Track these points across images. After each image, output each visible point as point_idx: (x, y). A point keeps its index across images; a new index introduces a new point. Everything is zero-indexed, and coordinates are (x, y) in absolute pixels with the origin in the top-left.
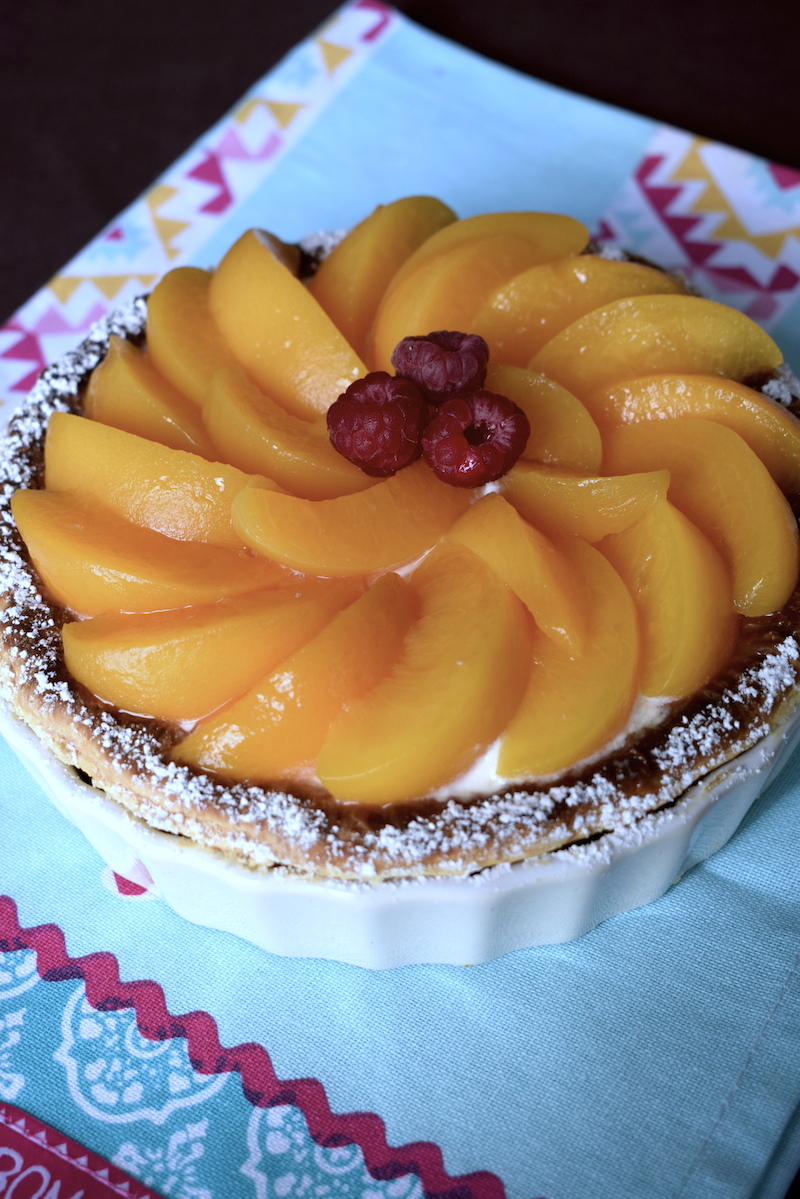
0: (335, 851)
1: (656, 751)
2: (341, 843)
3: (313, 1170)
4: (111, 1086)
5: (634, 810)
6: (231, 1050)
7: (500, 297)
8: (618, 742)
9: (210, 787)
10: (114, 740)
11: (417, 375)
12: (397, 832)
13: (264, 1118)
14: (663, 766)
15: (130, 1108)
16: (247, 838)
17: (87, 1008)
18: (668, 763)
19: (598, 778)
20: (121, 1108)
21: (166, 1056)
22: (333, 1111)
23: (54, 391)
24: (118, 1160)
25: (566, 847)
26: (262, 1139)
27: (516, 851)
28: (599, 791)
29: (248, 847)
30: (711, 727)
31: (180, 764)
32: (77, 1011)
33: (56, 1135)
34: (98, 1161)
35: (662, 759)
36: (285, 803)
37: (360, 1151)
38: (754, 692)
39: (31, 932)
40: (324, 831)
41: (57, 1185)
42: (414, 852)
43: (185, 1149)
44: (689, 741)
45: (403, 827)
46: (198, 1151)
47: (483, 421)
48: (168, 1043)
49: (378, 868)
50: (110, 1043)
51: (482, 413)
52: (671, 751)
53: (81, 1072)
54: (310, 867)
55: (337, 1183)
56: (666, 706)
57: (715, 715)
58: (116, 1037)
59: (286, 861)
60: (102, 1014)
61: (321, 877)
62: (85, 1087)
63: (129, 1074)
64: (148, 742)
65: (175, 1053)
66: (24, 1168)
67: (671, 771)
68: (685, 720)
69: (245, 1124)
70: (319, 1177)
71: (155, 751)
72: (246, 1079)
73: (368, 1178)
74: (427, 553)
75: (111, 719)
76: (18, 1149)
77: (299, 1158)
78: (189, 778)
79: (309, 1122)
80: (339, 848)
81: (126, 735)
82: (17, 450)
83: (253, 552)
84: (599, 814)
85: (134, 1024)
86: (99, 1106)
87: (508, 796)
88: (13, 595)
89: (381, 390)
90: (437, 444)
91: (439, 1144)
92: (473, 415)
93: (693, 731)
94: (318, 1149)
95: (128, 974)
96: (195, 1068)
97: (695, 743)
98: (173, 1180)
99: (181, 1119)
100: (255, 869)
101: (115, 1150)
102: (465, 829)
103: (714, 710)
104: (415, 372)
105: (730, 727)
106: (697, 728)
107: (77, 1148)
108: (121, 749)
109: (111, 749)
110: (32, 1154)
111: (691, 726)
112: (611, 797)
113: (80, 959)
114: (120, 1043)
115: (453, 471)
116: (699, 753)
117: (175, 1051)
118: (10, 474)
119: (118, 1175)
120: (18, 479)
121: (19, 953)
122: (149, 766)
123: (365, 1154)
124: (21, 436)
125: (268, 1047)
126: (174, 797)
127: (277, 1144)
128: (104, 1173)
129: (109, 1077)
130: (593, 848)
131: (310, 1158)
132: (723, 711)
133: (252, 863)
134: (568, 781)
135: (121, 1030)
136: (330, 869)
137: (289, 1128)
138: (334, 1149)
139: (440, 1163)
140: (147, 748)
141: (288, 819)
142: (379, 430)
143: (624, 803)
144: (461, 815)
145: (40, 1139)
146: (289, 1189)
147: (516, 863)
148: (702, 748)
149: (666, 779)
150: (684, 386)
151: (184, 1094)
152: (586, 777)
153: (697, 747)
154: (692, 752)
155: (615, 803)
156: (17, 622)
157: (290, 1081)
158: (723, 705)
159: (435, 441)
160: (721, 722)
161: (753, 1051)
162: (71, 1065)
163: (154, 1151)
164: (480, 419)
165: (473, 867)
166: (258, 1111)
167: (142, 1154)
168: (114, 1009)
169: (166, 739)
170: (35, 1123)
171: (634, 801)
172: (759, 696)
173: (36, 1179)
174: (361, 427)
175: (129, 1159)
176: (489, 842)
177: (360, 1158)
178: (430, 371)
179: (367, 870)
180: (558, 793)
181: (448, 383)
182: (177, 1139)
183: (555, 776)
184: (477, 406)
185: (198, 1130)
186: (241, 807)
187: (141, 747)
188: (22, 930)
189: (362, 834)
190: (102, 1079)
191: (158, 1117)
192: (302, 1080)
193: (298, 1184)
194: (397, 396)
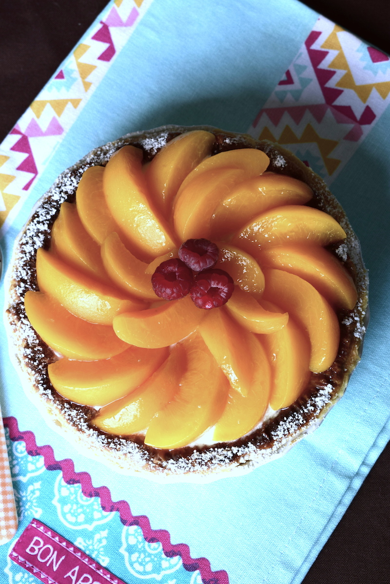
0: (152, 467)
1: (272, 433)
2: (154, 465)
3: (145, 551)
4: (73, 515)
6: (116, 503)
8: (259, 425)
9: (106, 440)
10: (70, 415)
12: (175, 462)
13: (127, 530)
14: (275, 438)
15: (80, 524)
17: (64, 483)
18: (277, 437)
19: (250, 444)
20: (76, 524)
21: (92, 504)
22: (152, 528)
23: (38, 229)
24: (76, 544)
26: (127, 539)
28: (250, 449)
30: (295, 423)
31: (94, 429)
32: (60, 484)
33: (55, 533)
34: (70, 544)
35: (275, 436)
36: (134, 447)
37: (161, 545)
38: (313, 408)
39: (41, 448)
40: (148, 460)
41: (56, 553)
43: (100, 541)
44: (286, 428)
45: (177, 460)
46: (104, 542)
48: (93, 498)
50: (72, 498)
52: (278, 433)
53: (62, 508)
54: (143, 471)
55: (153, 557)
57: (297, 418)
58: (74, 496)
60: (69, 486)
62: (64, 515)
63: (80, 510)
64: (82, 416)
65: (96, 503)
66: (44, 546)
67: (278, 440)
68: (285, 419)
69: (120, 533)
70: (147, 554)
71: (85, 421)
72: (121, 515)
73: (164, 556)
74: (191, 333)
75: (68, 406)
76: (41, 538)
77: (140, 547)
79: (144, 532)
80: (153, 466)
81: (74, 413)
82: (24, 261)
84: (249, 456)
85: (81, 490)
86: (69, 522)
87: (216, 449)
88: (27, 340)
91: (189, 545)
93: (287, 424)
94: (147, 543)
95: (78, 469)
96: (103, 509)
97: (288, 429)
98: (96, 553)
99: (98, 529)
101: (75, 540)
102: (199, 463)
103: (297, 415)
105: (302, 423)
106: (289, 422)
107: (62, 538)
108: (72, 419)
110: (47, 541)
111: (287, 422)
112: (254, 451)
113: (60, 461)
114: (76, 498)
116: (289, 433)
117: (96, 501)
118: (23, 275)
119: (77, 550)
120: (26, 278)
121: (37, 456)
122: (83, 428)
123: (163, 546)
124: (26, 254)
125: (129, 502)
127: (132, 541)
128: (72, 549)
129: (72, 511)
130: (246, 466)
131: (144, 547)
132: (300, 416)
134: (238, 444)
135: (76, 493)
136: (150, 473)
137: (136, 534)
138: (152, 544)
139: (189, 553)
140: (82, 420)
141: (135, 454)
143: (259, 452)
144: (198, 457)
145: (49, 534)
146: (136, 559)
148: (290, 431)
149: (275, 443)
151: (99, 519)
152: (245, 444)
153: (288, 431)
154: (286, 433)
155: (256, 452)
156: (30, 357)
157: (137, 517)
158: (300, 414)
160: (299, 420)
161: (303, 518)
162: (58, 506)
163: (89, 541)
166: (125, 527)
167: (85, 541)
168: (73, 484)
169: (89, 414)
170: (47, 528)
171: (263, 451)
172: (314, 409)
173: (48, 550)
175: (80, 543)
177: (161, 547)
179: (163, 476)
180: (235, 450)
182: (97, 537)
183: (234, 442)
184: (212, 283)
185: (105, 533)
186: (117, 448)
187: (80, 419)
188: (38, 447)
189: (162, 461)
190: (70, 512)
191: (90, 528)
192: (141, 516)
193: (139, 557)
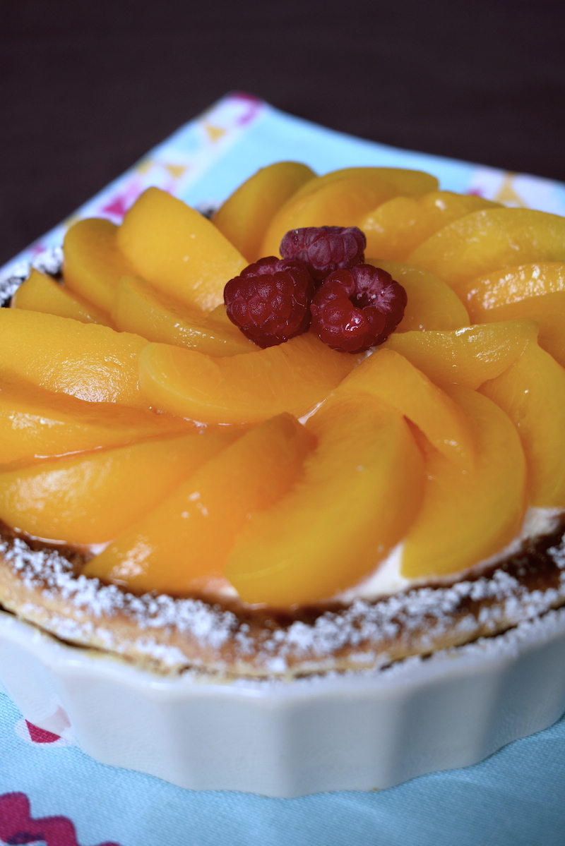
1: (552, 551)
2: (251, 641)
5: (536, 605)
7: (370, 221)
8: (514, 547)
9: (120, 596)
10: (27, 562)
11: (303, 256)
12: (306, 628)
14: (560, 564)
16: (158, 642)
19: (500, 575)
25: (473, 640)
27: (425, 643)
28: (501, 585)
29: (158, 651)
31: (90, 577)
35: (558, 557)
36: (194, 608)
40: (234, 630)
42: (325, 646)
45: (312, 623)
47: (365, 289)
49: (290, 662)
51: (363, 281)
54: (221, 666)
56: (555, 518)
59: (197, 662)
61: (232, 676)
64: (58, 563)
71: (65, 570)
74: (319, 405)
75: (24, 545)
78: (99, 588)
80: (249, 646)
81: (37, 559)
83: (159, 411)
84: (503, 608)
87: (413, 593)
89: (272, 269)
90: (325, 306)
92: (356, 283)
95: (38, 811)
100: (165, 673)
102: (374, 622)
104: (301, 254)
108: (32, 569)
109: (23, 570)
112: (514, 592)
115: (340, 330)
122: (60, 582)
126: (84, 607)
130: (500, 642)
133: (162, 668)
134: (471, 578)
136: (242, 667)
140: (58, 568)
141: (197, 621)
142: (272, 296)
143: (526, 598)
144: (369, 610)
147: (426, 656)
150: (538, 271)
152: (489, 574)
155: (518, 596)
159: (322, 306)
164: (362, 287)
165: (383, 659)
169: (77, 560)
171: (536, 596)
174: (256, 293)
176: (399, 634)
178: (316, 249)
179: (278, 665)
180: (462, 588)
181: (331, 261)
183: (457, 576)
184: (360, 276)
186: (151, 612)
187: (52, 567)
189: (272, 631)
194: (287, 268)
